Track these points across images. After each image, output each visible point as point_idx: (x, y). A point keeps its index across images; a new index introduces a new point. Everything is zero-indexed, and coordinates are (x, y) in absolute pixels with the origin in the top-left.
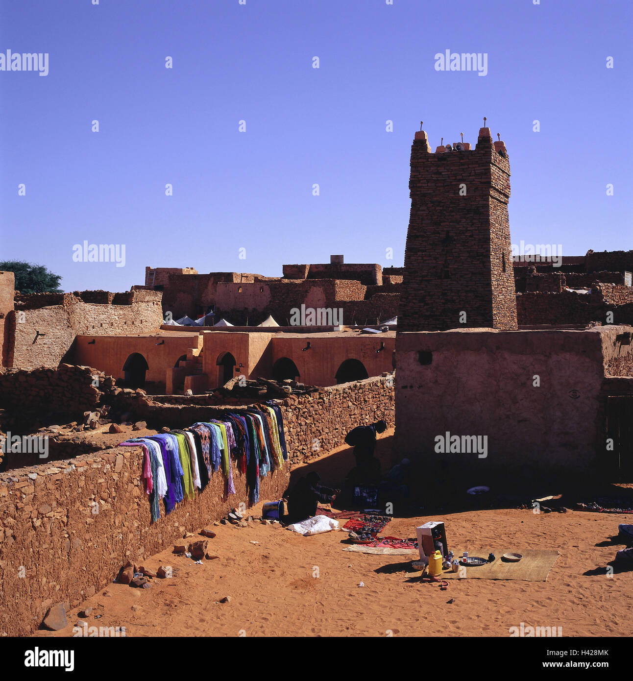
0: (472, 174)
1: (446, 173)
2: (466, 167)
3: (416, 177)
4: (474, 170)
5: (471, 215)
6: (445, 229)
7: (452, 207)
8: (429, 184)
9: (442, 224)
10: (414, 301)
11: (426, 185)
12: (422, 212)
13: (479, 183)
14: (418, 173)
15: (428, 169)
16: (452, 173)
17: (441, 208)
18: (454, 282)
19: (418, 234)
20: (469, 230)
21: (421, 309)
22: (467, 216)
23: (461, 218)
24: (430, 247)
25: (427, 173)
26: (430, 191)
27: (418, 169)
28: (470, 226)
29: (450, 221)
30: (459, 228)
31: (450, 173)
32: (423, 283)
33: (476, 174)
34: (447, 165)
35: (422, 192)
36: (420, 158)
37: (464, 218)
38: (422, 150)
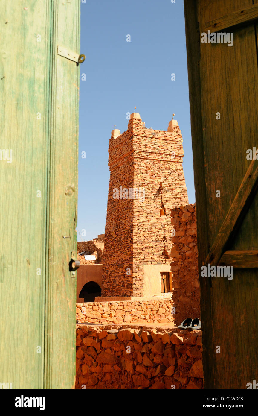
0: (173, 147)
1: (157, 144)
2: (168, 142)
3: (137, 142)
4: (174, 145)
5: (174, 174)
6: (158, 181)
7: (161, 167)
8: (147, 149)
9: (156, 178)
10: (143, 230)
11: (145, 149)
12: (143, 168)
13: (177, 154)
14: (139, 141)
15: (145, 139)
16: (161, 144)
17: (155, 167)
19: (141, 182)
21: (149, 236)
22: (172, 174)
23: (168, 175)
24: (150, 192)
25: (144, 141)
26: (147, 154)
27: (139, 137)
28: (174, 181)
29: (161, 176)
30: (168, 182)
31: (159, 144)
32: (148, 217)
33: (175, 148)
34: (157, 139)
35: (142, 154)
36: (140, 130)
37: (170, 175)
38: (140, 125)
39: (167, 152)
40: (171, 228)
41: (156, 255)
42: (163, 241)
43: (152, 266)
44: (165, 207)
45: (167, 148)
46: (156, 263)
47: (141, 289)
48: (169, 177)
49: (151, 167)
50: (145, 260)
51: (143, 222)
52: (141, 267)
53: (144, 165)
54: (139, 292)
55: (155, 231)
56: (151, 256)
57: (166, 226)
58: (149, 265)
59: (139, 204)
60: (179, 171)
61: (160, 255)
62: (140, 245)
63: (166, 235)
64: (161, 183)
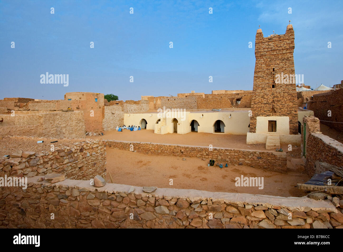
1: (273, 45)
2: (282, 41)
4: (286, 42)
5: (285, 61)
6: (272, 68)
7: (275, 59)
8: (265, 50)
9: (271, 66)
10: (258, 97)
11: (263, 50)
12: (262, 62)
13: (289, 47)
14: (259, 46)
16: (275, 44)
17: (270, 59)
18: (278, 89)
19: (259, 70)
20: (285, 67)
21: (262, 101)
22: (283, 62)
23: (280, 63)
24: (265, 75)
25: (263, 45)
26: (265, 53)
27: (259, 44)
28: (284, 65)
29: (274, 64)
30: (279, 67)
31: (274, 44)
32: (262, 90)
33: (287, 44)
34: (273, 41)
35: (261, 53)
36: (260, 39)
37: (282, 62)
38: (261, 36)
39: (280, 48)
40: (279, 95)
41: (266, 111)
42: (272, 103)
43: (263, 117)
44: (275, 83)
45: (280, 46)
46: (266, 115)
47: (255, 129)
48: (281, 64)
49: (268, 60)
50: (258, 114)
51: (259, 93)
52: (255, 117)
53: (263, 60)
54: (253, 131)
55: (266, 97)
56: (262, 111)
57: (275, 94)
58: (261, 117)
59: (257, 83)
60: (290, 59)
61: (269, 111)
62: (255, 106)
63: (274, 99)
64: (274, 69)
